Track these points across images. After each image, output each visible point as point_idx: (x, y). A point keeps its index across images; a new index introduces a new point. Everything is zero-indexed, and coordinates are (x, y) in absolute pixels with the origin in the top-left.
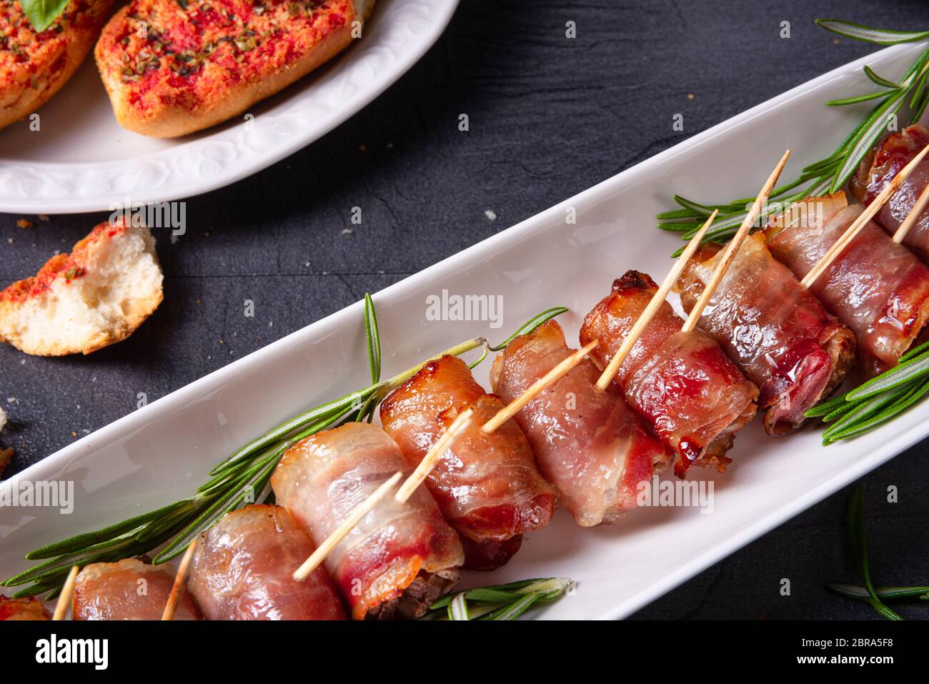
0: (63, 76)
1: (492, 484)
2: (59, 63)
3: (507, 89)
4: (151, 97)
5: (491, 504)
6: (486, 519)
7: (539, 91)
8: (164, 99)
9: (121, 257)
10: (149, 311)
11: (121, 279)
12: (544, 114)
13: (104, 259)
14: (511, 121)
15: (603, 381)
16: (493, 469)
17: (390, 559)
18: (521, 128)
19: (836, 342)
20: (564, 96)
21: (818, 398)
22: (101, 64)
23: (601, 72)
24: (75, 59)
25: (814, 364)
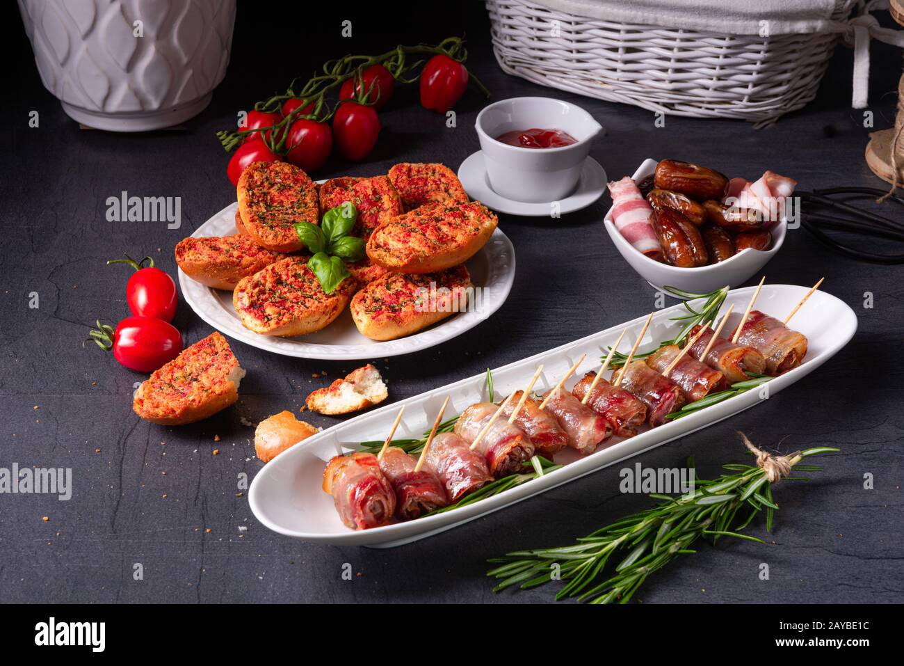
0: (336, 313)
1: (544, 425)
2: (335, 308)
3: (529, 336)
4: (383, 317)
5: (544, 432)
6: (542, 438)
7: (544, 336)
8: (388, 317)
9: (369, 380)
10: (383, 399)
11: (368, 388)
12: (547, 343)
13: (361, 379)
14: (532, 346)
15: (584, 402)
16: (544, 420)
17: (508, 440)
18: (537, 348)
19: (676, 391)
20: (555, 338)
21: (671, 410)
22: (353, 310)
23: (571, 330)
24: (341, 307)
25: (668, 396)
